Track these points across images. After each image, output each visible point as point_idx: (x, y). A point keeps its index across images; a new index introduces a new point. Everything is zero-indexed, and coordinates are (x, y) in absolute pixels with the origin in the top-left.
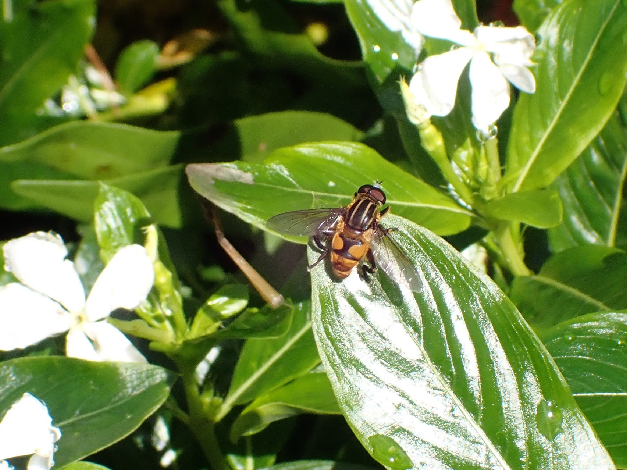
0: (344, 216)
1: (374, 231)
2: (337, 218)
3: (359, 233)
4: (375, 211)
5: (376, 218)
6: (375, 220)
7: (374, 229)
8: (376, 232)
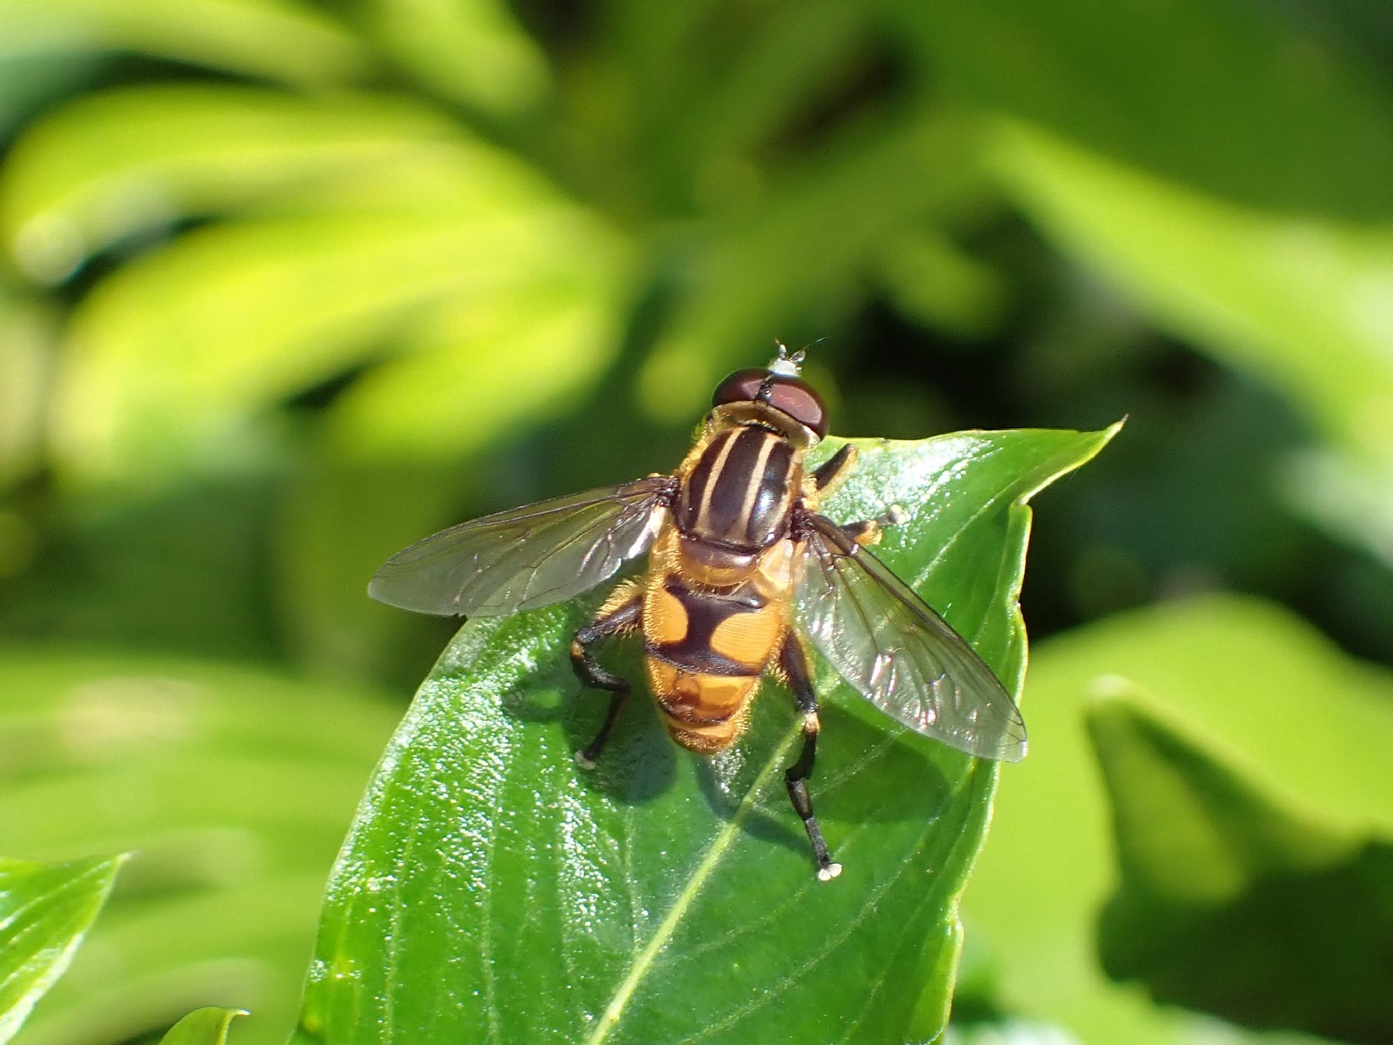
0: (673, 504)
1: (802, 545)
2: (647, 518)
3: (743, 560)
4: (793, 466)
5: (803, 496)
6: (797, 505)
7: (796, 539)
8: (807, 550)
